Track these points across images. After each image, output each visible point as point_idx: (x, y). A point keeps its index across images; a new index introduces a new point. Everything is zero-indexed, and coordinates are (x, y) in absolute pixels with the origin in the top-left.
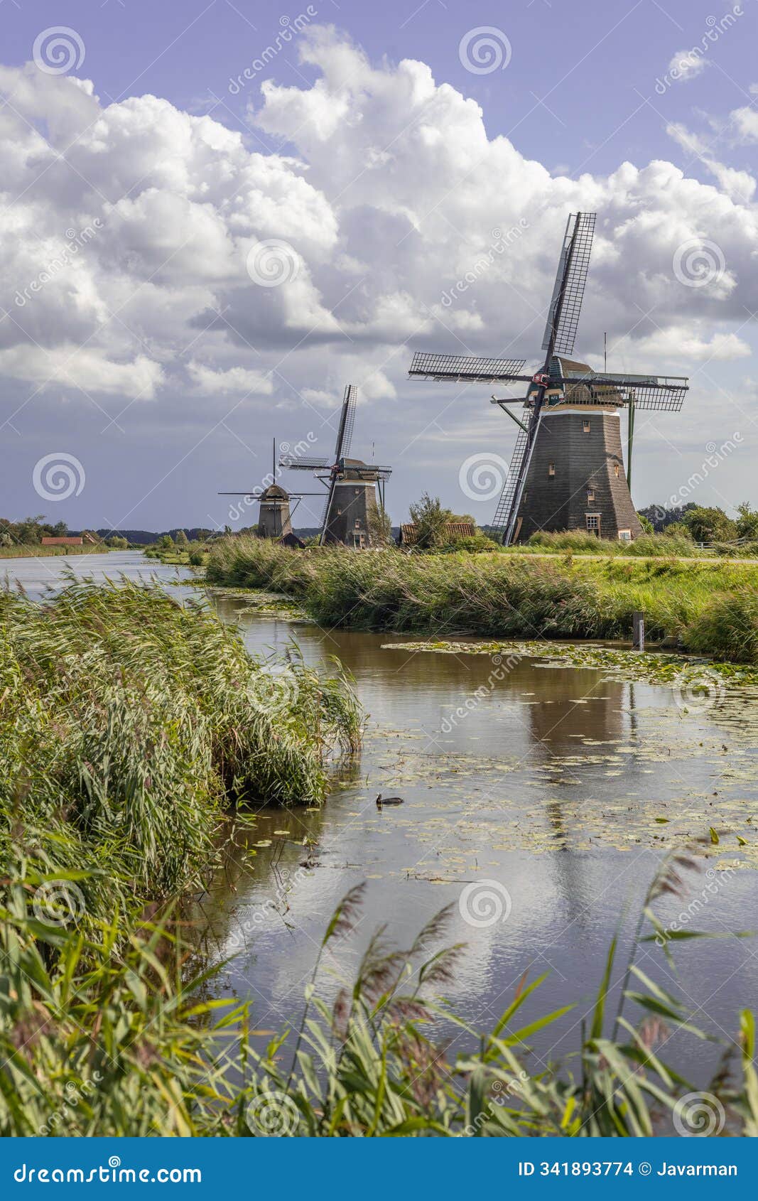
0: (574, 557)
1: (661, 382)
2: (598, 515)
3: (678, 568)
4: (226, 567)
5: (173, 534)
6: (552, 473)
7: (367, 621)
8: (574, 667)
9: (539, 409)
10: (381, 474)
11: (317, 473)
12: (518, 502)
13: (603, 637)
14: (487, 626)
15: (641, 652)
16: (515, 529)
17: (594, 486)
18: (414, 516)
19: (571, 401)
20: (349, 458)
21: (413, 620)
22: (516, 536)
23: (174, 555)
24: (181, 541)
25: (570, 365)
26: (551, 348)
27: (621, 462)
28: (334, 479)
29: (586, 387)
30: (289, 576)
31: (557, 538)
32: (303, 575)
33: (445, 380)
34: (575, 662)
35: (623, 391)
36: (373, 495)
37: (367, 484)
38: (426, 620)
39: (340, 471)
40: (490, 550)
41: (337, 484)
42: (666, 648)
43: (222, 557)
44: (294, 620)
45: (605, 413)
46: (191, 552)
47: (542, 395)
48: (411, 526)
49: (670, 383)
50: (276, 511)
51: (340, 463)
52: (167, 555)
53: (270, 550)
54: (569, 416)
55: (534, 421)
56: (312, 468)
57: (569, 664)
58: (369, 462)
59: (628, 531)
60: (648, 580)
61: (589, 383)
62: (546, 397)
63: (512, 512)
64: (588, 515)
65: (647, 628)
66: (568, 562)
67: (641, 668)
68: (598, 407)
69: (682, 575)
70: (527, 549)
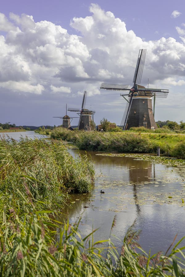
0: (141, 133)
1: (162, 91)
2: (146, 123)
3: (167, 136)
4: (55, 135)
5: (42, 127)
6: (135, 113)
7: (92, 149)
8: (143, 160)
9: (132, 97)
10: (93, 113)
11: (77, 112)
12: (127, 120)
13: (149, 153)
14: (121, 150)
15: (159, 157)
16: (126, 127)
17: (145, 116)
18: (101, 123)
19: (140, 95)
20: (85, 109)
21: (103, 148)
22: (126, 128)
23: (42, 132)
24: (43, 129)
25: (139, 86)
26: (135, 82)
27: (152, 110)
28: (81, 114)
29: (144, 92)
30: (72, 137)
31: (136, 128)
32: (75, 137)
33: (109, 90)
34: (144, 159)
35: (153, 93)
36: (91, 118)
37: (89, 115)
38: (106, 148)
39: (83, 112)
40: (120, 131)
41: (82, 115)
42: (165, 155)
43: (54, 133)
44: (73, 148)
45: (148, 98)
46: (46, 132)
47: (133, 94)
48: (100, 125)
49: (164, 91)
50: (67, 122)
51: (83, 110)
52: (40, 132)
53: (66, 131)
54: (139, 99)
55: (131, 100)
56: (76, 111)
57: (142, 159)
58: (90, 110)
59: (154, 127)
60: (160, 139)
61: (144, 91)
62: (134, 94)
63: (125, 122)
64: (144, 123)
65: (160, 151)
66: (140, 134)
67: (160, 160)
68: (147, 97)
69: (168, 138)
70: (129, 131)
